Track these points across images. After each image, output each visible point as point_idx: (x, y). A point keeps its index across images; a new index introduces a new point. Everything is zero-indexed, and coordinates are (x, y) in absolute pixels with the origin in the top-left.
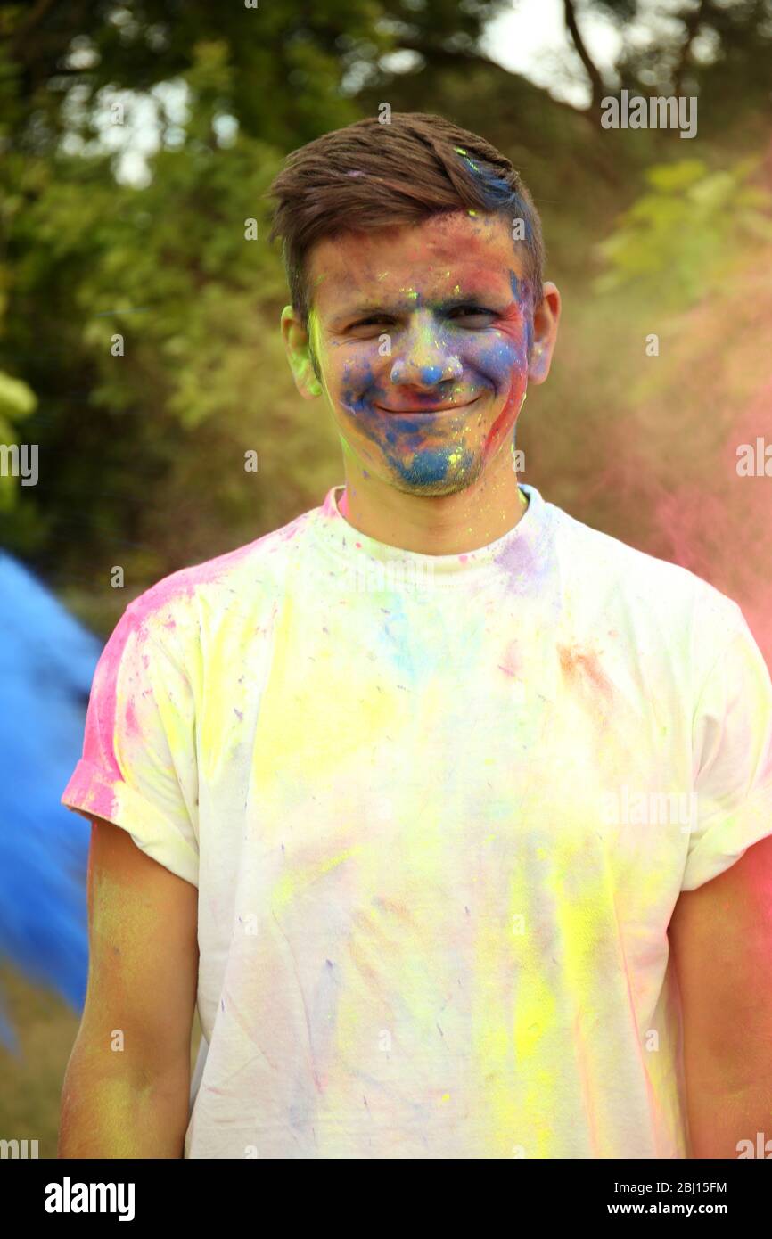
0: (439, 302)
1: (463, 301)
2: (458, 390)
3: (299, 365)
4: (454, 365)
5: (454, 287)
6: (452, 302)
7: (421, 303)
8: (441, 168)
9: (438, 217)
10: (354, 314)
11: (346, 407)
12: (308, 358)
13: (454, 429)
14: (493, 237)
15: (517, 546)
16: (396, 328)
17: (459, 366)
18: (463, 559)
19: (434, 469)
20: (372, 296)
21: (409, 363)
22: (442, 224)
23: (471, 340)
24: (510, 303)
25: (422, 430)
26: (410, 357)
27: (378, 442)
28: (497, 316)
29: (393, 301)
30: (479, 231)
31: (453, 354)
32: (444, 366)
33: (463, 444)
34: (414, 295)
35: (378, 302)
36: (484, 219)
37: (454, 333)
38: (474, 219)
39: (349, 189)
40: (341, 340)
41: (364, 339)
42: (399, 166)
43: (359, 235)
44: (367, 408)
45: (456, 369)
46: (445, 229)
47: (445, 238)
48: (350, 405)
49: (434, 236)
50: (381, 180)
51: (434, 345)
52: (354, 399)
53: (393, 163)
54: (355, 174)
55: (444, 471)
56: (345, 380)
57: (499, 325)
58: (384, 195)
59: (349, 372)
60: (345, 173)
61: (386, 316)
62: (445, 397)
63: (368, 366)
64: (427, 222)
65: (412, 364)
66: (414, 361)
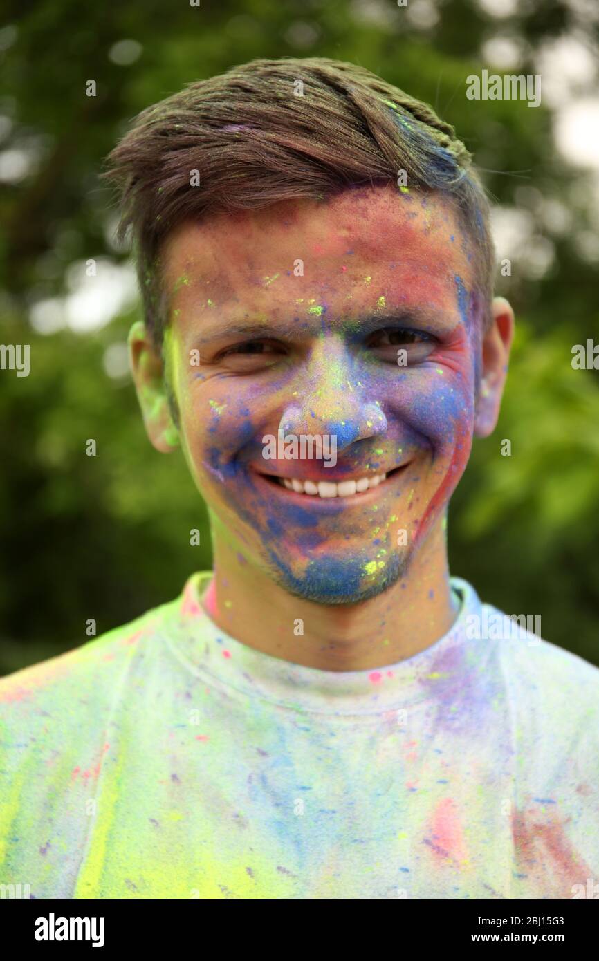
0: (354, 321)
1: (390, 318)
2: (380, 452)
3: (151, 404)
4: (375, 417)
5: (378, 299)
6: (374, 319)
7: (328, 324)
8: (363, 123)
9: (355, 192)
10: (227, 335)
11: (212, 470)
12: (162, 393)
13: (374, 523)
14: (434, 225)
15: (449, 659)
16: (289, 360)
17: (382, 418)
18: (376, 678)
19: (340, 582)
20: (255, 309)
21: (308, 413)
22: (361, 203)
23: (399, 380)
24: (456, 323)
25: (323, 524)
26: (310, 404)
27: (256, 525)
28: (439, 341)
29: (286, 318)
30: (415, 214)
31: (373, 398)
32: (361, 418)
33: (387, 545)
34: (318, 310)
35: (263, 318)
36: (421, 200)
37: (375, 370)
38: (408, 198)
39: (226, 149)
40: (208, 372)
41: (241, 373)
42: (300, 117)
43: (238, 216)
44: (241, 473)
45: (378, 422)
46: (365, 209)
47: (364, 222)
48: (216, 468)
49: (349, 218)
50: (273, 135)
51: (344, 388)
52: (222, 460)
53: (292, 114)
54: (235, 129)
55: (356, 584)
56: (212, 430)
57: (440, 357)
58: (277, 157)
59: (217, 420)
60: (221, 128)
61: (273, 341)
62: (360, 463)
63: (245, 412)
64: (338, 199)
65: (313, 415)
66: (315, 411)
